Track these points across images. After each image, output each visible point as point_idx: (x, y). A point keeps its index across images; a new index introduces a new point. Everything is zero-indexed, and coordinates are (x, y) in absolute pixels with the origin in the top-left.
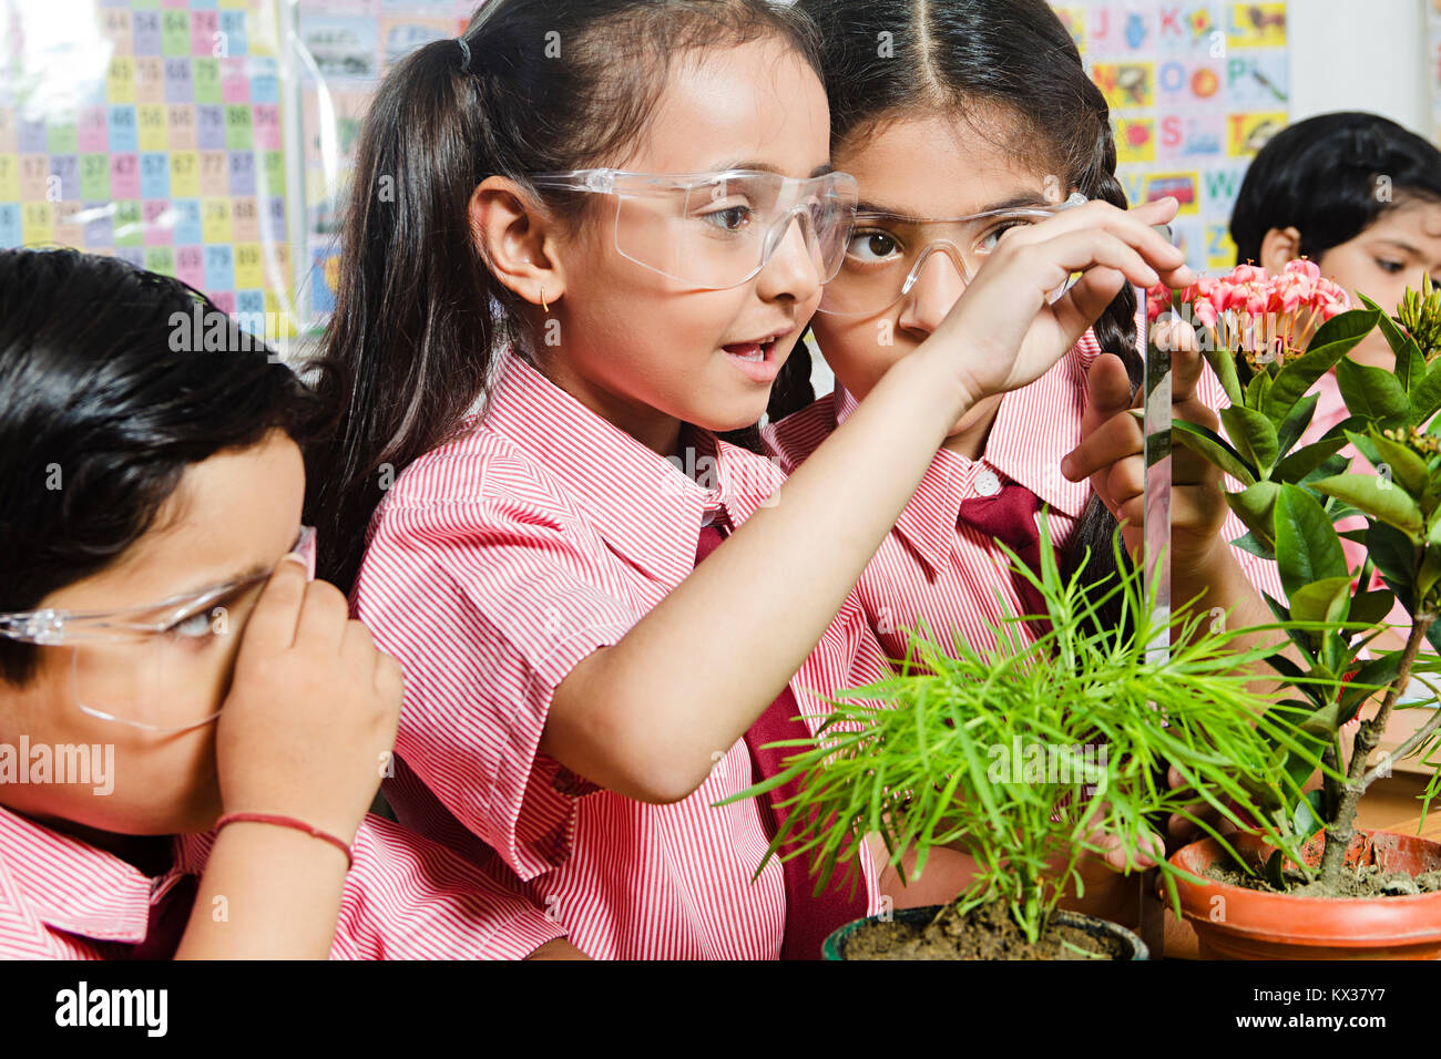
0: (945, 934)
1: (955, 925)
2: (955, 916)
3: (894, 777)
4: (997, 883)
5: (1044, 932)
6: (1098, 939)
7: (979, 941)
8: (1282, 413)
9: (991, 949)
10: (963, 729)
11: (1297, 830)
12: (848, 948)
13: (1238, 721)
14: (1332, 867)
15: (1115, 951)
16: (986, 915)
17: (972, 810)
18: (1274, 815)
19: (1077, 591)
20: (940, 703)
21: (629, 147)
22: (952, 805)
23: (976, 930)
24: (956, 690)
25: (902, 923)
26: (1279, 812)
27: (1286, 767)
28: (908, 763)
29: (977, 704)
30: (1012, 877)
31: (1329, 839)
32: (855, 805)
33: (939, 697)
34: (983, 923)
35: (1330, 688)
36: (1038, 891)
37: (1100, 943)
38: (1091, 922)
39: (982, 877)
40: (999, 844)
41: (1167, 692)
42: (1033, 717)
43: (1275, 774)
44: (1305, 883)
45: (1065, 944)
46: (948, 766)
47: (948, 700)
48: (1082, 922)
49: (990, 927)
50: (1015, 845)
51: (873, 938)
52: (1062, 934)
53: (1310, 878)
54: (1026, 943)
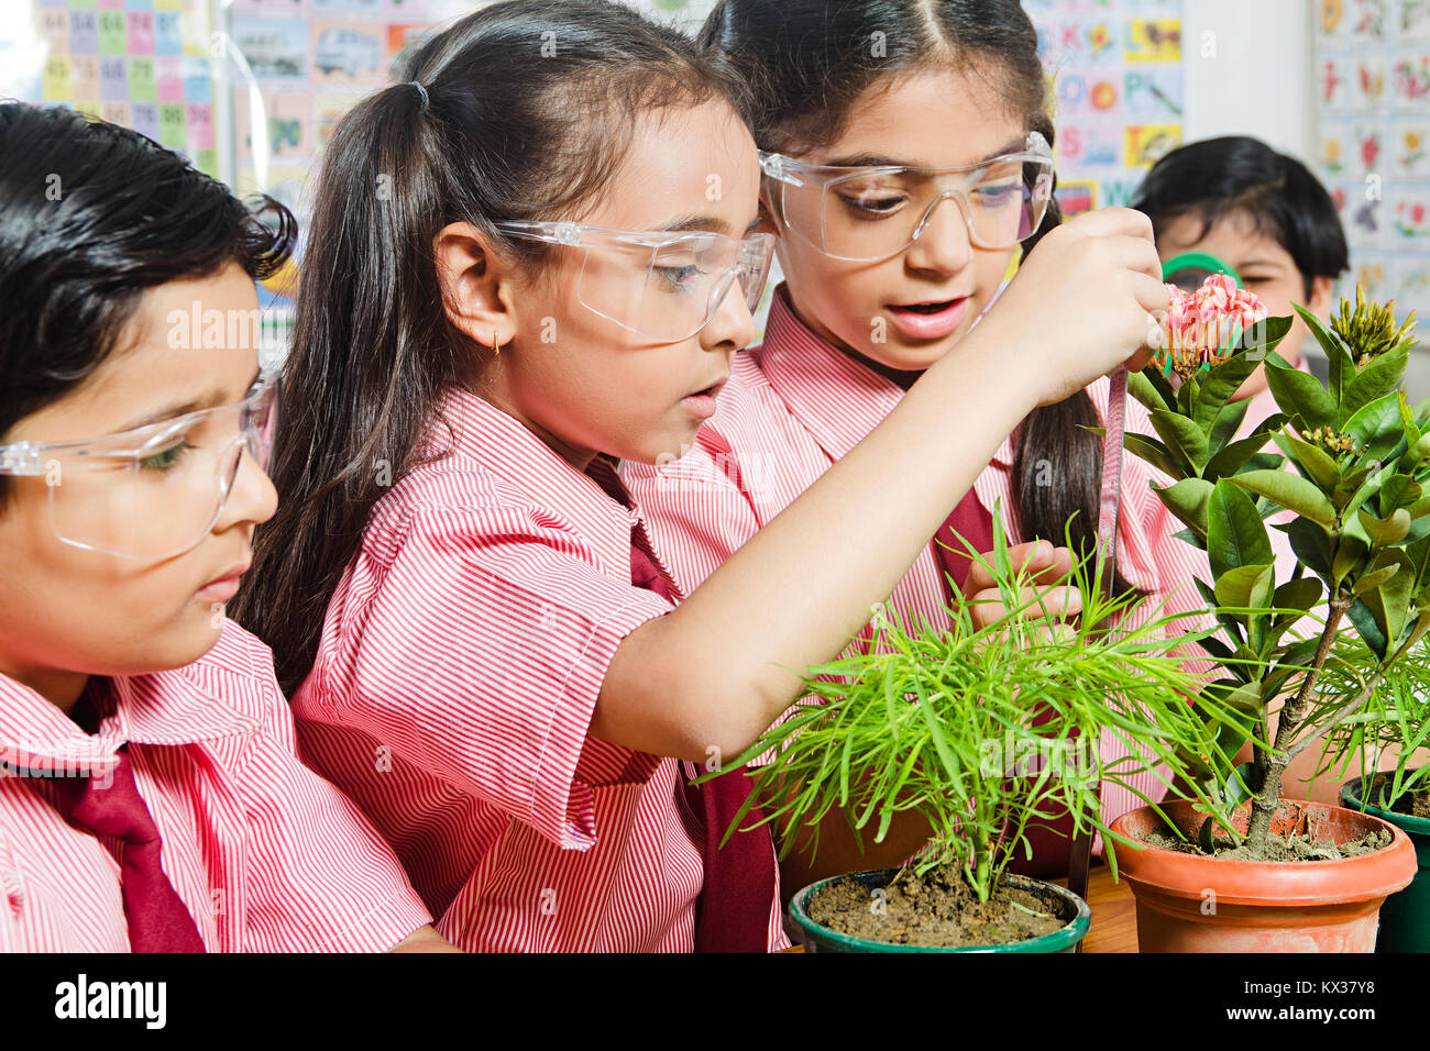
0: (903, 894)
1: (912, 886)
2: (913, 877)
3: (860, 747)
4: (951, 846)
5: (994, 893)
6: (1042, 900)
7: (934, 901)
8: (1213, 416)
9: (947, 908)
10: (924, 704)
11: (1228, 799)
12: (812, 906)
13: (1175, 698)
14: (1257, 834)
15: (1058, 911)
16: (941, 876)
17: (931, 779)
18: (1206, 784)
19: (1026, 577)
20: (904, 678)
21: (593, 199)
22: (912, 775)
23: (932, 890)
24: (918, 667)
25: (860, 884)
26: (1211, 782)
27: (1218, 741)
28: (873, 734)
29: (937, 681)
30: (965, 841)
31: (1256, 807)
32: (823, 773)
33: (902, 673)
34: (938, 884)
35: (1255, 668)
36: (990, 855)
37: (1044, 903)
38: (1035, 884)
39: (939, 841)
40: (954, 811)
41: (1110, 670)
42: (988, 693)
43: (1208, 746)
44: (1233, 847)
45: (1013, 904)
46: (910, 738)
47: (911, 676)
48: (1027, 884)
49: (945, 887)
50: (967, 811)
51: (834, 899)
52: (1010, 895)
53: (1238, 843)
54: (978, 903)
